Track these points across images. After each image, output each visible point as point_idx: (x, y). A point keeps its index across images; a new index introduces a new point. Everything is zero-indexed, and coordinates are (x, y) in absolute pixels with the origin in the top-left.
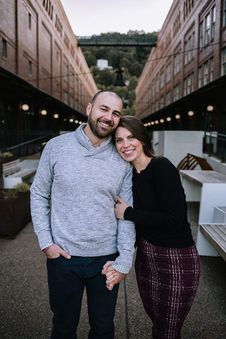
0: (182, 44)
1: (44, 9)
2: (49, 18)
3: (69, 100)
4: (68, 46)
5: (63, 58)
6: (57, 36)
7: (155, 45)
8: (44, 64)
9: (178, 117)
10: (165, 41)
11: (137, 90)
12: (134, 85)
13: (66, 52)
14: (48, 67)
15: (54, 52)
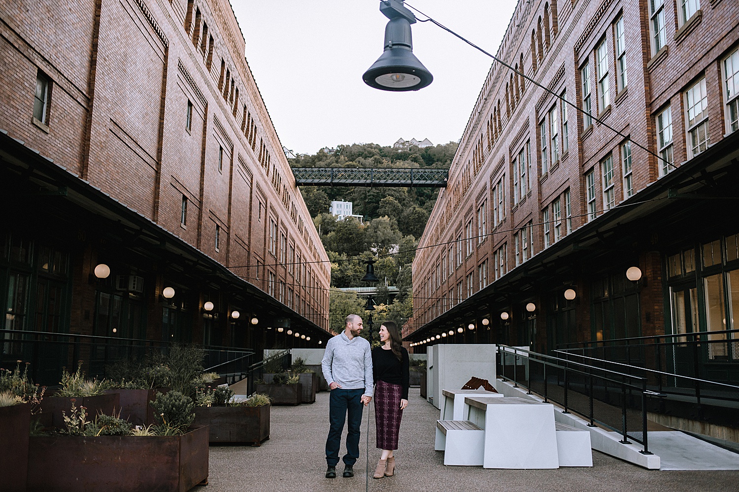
0: (488, 191)
1: (242, 134)
2: (250, 147)
3: (276, 289)
4: (278, 190)
5: (269, 210)
6: (262, 175)
7: (445, 185)
8: (239, 228)
9: (485, 322)
10: (460, 179)
11: (414, 267)
12: (408, 254)
13: (275, 200)
14: (243, 233)
15: (255, 203)
